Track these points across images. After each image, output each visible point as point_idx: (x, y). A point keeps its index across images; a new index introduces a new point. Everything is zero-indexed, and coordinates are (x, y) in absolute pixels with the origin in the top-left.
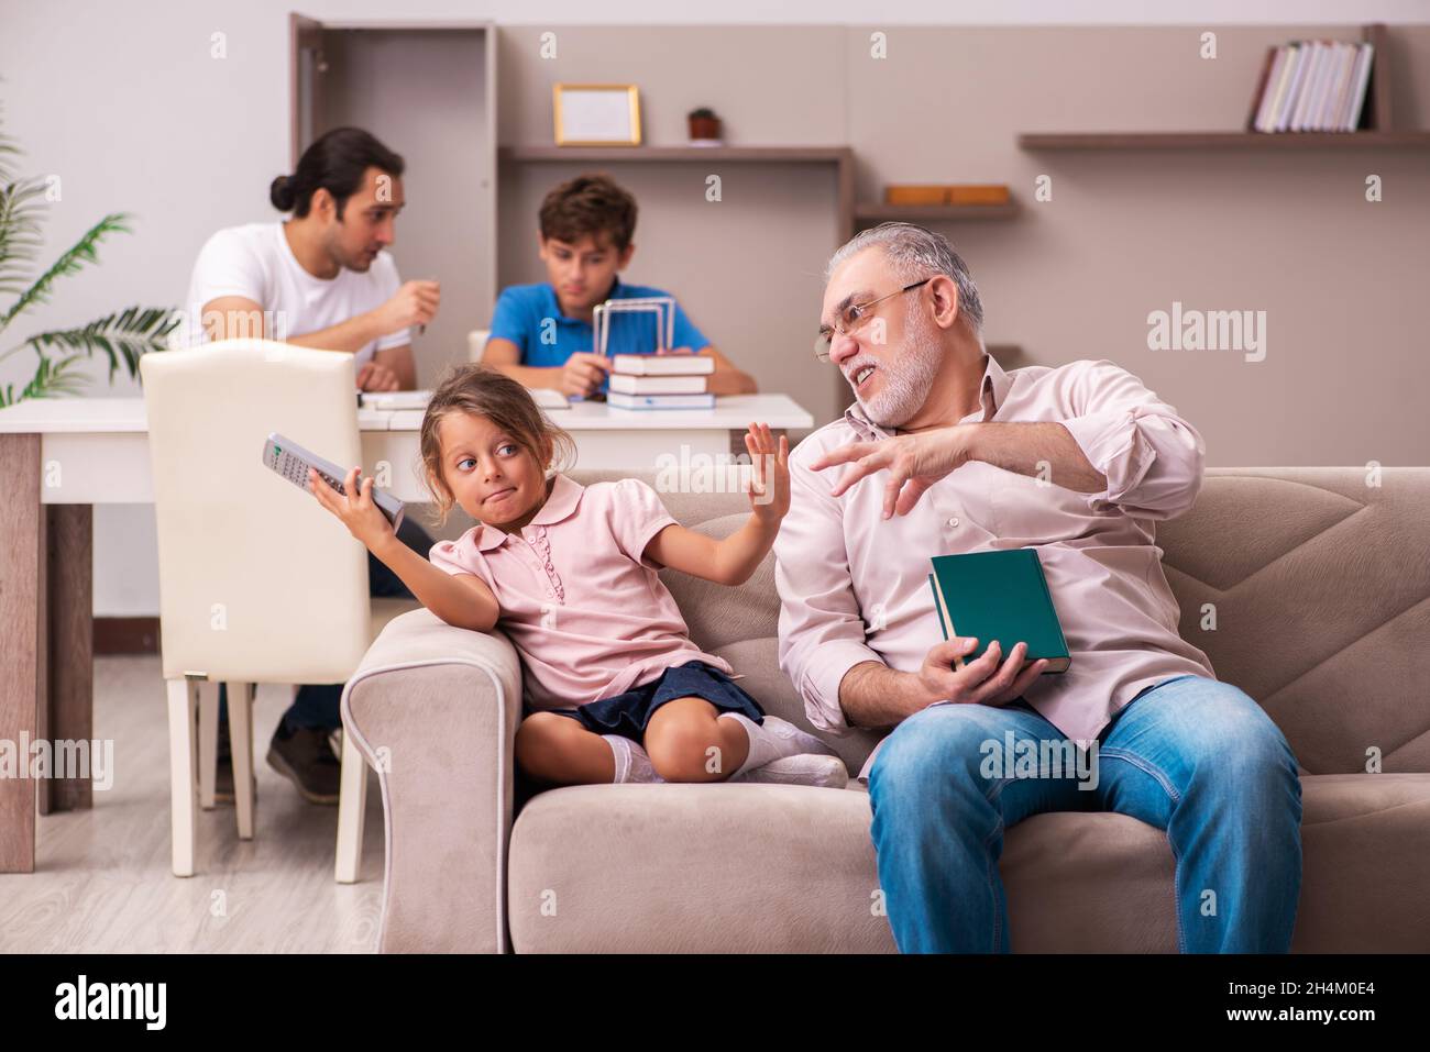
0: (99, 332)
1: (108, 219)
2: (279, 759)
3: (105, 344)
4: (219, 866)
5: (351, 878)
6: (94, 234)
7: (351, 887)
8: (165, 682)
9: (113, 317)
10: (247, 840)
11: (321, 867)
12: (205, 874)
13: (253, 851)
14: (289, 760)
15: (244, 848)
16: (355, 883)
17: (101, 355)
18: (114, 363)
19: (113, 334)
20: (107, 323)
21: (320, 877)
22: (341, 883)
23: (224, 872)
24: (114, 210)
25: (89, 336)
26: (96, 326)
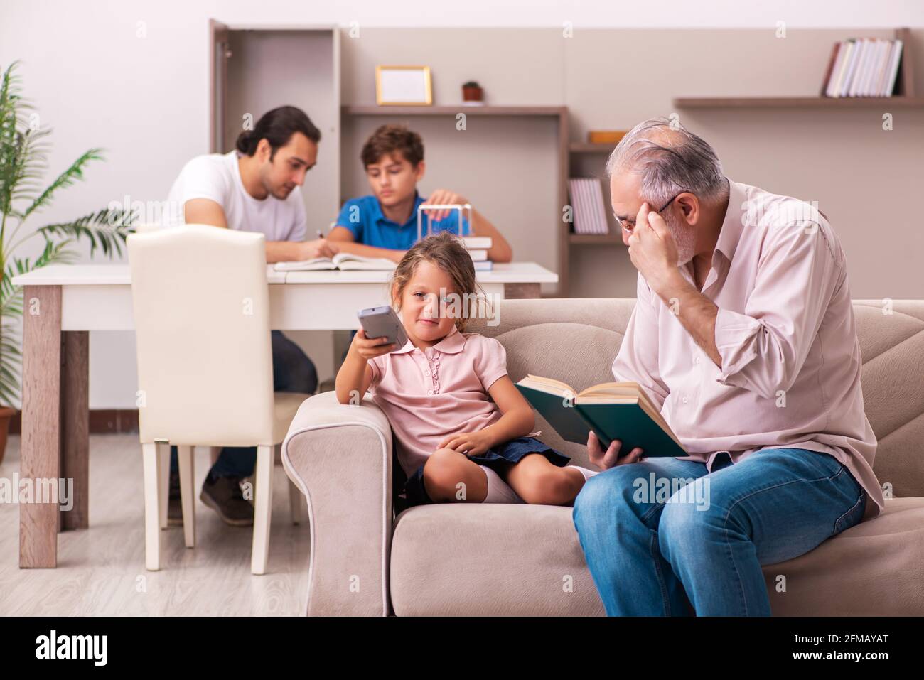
0: (84, 224)
1: (90, 152)
2: (208, 498)
3: (88, 232)
4: (174, 564)
5: (261, 571)
6: (81, 161)
7: (261, 577)
8: (141, 445)
9: (92, 215)
10: (190, 548)
11: (240, 564)
12: (166, 569)
13: (195, 555)
14: (215, 498)
15: (189, 554)
16: (264, 574)
17: (85, 238)
18: (94, 244)
19: (93, 226)
20: (89, 219)
21: (241, 570)
22: (255, 575)
23: (179, 568)
24: (93, 147)
25: (77, 228)
26: (82, 221)
